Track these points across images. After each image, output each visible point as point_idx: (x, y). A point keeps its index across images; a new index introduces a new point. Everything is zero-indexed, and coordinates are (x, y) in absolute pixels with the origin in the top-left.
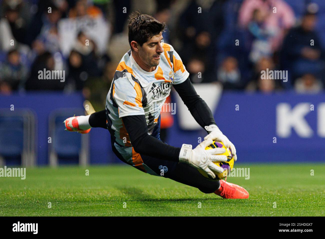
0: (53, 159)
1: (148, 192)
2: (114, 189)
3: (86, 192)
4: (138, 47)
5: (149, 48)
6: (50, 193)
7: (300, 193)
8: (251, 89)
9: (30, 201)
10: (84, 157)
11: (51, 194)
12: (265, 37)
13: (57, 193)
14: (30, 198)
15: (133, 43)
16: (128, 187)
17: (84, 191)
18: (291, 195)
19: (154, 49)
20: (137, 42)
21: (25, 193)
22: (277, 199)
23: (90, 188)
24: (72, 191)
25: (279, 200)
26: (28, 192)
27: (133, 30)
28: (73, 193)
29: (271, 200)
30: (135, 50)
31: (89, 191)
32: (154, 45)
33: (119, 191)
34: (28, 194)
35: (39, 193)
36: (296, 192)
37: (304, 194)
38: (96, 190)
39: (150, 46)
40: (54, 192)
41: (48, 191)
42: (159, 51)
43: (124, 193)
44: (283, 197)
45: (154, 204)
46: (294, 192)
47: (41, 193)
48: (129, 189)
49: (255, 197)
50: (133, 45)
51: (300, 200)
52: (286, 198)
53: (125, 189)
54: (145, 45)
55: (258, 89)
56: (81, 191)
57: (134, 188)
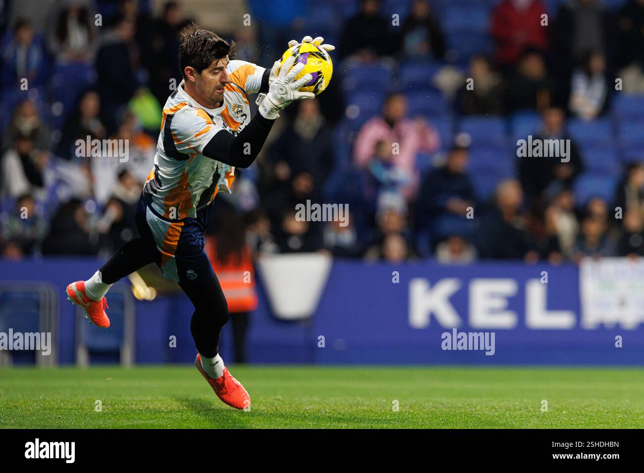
0: (82, 356)
1: (220, 406)
2: (171, 400)
3: (130, 404)
4: (194, 75)
5: (211, 77)
6: (78, 404)
7: (442, 410)
8: (372, 257)
9: (49, 416)
10: (127, 354)
11: (79, 406)
12: (393, 185)
13: (87, 405)
14: (49, 412)
15: (188, 69)
16: (191, 398)
17: (127, 403)
18: (428, 412)
19: (217, 77)
20: (195, 68)
21: (42, 405)
22: (409, 418)
23: (135, 398)
24: (110, 403)
25: (412, 419)
26: (45, 403)
27: (188, 52)
28: (111, 405)
29: (399, 419)
30: (191, 79)
31: (134, 402)
32: (217, 71)
33: (179, 403)
34: (45, 406)
35: (62, 404)
36: (436, 408)
37: (448, 411)
38: (144, 401)
39: (213, 74)
40: (83, 404)
41: (74, 402)
42: (224, 80)
43: (186, 405)
44: (417, 415)
45: (229, 423)
46: (433, 407)
47: (64, 405)
48: (193, 401)
49: (377, 415)
50: (189, 72)
51: (442, 420)
52: (423, 416)
53: (187, 400)
54: (205, 72)
55: (383, 257)
56: (123, 403)
57: (200, 400)
